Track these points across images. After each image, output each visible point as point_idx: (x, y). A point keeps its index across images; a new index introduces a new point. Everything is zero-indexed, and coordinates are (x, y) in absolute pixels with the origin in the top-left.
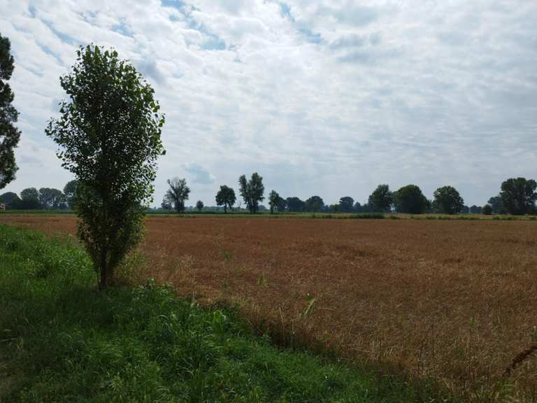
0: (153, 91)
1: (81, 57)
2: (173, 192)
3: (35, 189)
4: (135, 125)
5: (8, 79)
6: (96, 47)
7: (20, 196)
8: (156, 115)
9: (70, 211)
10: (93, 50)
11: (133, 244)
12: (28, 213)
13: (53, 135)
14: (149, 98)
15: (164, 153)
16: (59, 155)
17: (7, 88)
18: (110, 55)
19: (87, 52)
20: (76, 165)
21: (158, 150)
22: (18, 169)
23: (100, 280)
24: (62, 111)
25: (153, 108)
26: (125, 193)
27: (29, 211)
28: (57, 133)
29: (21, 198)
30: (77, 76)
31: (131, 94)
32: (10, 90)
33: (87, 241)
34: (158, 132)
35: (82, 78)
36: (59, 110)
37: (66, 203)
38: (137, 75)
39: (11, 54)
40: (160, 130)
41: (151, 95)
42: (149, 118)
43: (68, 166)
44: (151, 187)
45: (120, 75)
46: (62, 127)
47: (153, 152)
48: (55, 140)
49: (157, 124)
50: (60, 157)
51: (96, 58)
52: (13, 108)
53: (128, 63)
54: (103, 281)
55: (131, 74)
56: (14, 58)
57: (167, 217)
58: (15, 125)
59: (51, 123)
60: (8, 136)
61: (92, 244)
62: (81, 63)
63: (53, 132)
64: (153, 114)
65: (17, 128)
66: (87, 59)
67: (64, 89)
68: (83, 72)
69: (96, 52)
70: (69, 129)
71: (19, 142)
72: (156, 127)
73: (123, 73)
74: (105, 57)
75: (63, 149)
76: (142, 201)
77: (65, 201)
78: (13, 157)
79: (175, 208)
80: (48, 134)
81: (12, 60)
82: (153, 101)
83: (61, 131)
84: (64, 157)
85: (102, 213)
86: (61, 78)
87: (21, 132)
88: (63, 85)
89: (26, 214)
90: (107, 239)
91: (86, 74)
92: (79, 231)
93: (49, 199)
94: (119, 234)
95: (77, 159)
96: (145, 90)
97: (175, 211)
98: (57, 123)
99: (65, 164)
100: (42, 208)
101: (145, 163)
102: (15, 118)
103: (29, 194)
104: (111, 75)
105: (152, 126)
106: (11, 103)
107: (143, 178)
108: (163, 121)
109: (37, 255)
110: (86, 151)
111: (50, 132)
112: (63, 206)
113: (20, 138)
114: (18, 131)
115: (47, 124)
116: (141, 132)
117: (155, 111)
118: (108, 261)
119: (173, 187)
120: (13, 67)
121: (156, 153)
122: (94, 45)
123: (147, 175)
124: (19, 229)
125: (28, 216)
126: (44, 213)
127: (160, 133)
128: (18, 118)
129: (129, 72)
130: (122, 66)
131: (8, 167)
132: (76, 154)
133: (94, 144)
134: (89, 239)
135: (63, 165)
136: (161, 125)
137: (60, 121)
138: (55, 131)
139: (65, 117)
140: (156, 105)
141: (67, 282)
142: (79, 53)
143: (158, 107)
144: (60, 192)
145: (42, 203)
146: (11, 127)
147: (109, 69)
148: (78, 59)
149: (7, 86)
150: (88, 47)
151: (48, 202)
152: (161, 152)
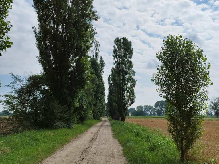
0: (202, 51)
1: (165, 42)
2: (213, 105)
3: (142, 106)
4: (193, 71)
5: (131, 58)
6: (171, 36)
7: (136, 110)
8: (205, 64)
9: (158, 116)
10: (170, 38)
11: (198, 137)
12: (140, 117)
13: (154, 81)
14: (200, 55)
15: (212, 84)
16: (157, 90)
17: (131, 62)
18: (178, 38)
19: (167, 39)
20: (165, 95)
21: (207, 82)
22: (136, 97)
23: (181, 156)
24: (158, 69)
25: (203, 60)
26: (191, 108)
27: (140, 116)
28: (156, 80)
29: (137, 110)
30: (164, 52)
31: (191, 55)
32: (132, 63)
33: (173, 134)
34: (207, 72)
35: (166, 52)
36: (157, 69)
37: (156, 112)
38: (193, 45)
39: (132, 48)
40: (208, 71)
41: (201, 53)
42: (202, 66)
43: (162, 95)
44: (206, 104)
45: (183, 47)
46: (158, 77)
47: (205, 84)
48: (155, 83)
49: (206, 68)
50: (158, 91)
51: (172, 41)
52: (133, 70)
53: (187, 40)
54: (183, 156)
55: (189, 45)
56: (133, 49)
57: (211, 120)
58: (134, 77)
59: (153, 76)
60: (132, 83)
61: (175, 135)
62: (165, 45)
63: (154, 79)
64: (203, 63)
65: (135, 79)
66: (167, 42)
67: (158, 59)
68: (166, 49)
69: (171, 38)
70: (161, 77)
71: (136, 85)
72: (206, 70)
73: (185, 45)
74: (176, 39)
75: (159, 87)
76: (201, 112)
77: (155, 111)
78: (134, 92)
79: (215, 115)
80: (152, 81)
81: (132, 50)
82: (203, 56)
83: (158, 79)
84: (159, 91)
85: (179, 119)
86: (156, 54)
87: (136, 80)
88: (157, 57)
89: (139, 118)
90: (183, 133)
91: (167, 50)
92: (169, 128)
93: (148, 111)
94: (189, 131)
95: (166, 91)
96: (198, 52)
97: (215, 116)
98: (156, 75)
99: (160, 94)
100: (145, 115)
101: (201, 91)
102: (134, 75)
103: (140, 108)
104: (179, 48)
105: (203, 70)
106: (132, 68)
107: (200, 99)
108: (209, 66)
109: (148, 139)
110: (169, 87)
111: (153, 80)
112: (154, 114)
113: (136, 83)
114: (135, 80)
115: (152, 76)
116: (197, 74)
117: (204, 61)
118: (184, 146)
119: (212, 102)
120: (133, 53)
121: (207, 85)
122: (170, 35)
123: (202, 97)
124: (138, 125)
125: (140, 119)
126: (146, 117)
127: (209, 73)
128: (135, 75)
129: (189, 44)
130: (184, 42)
131: (132, 96)
132: (165, 89)
133: (173, 83)
134: (174, 133)
135: (159, 95)
136: (208, 68)
137: (157, 74)
138: (155, 79)
139: (159, 72)
140: (205, 58)
141: (164, 155)
142: (164, 41)
143: (206, 59)
144: (152, 107)
145: (145, 113)
146: (133, 79)
147: (178, 45)
148: (163, 44)
149: (131, 61)
150: (168, 37)
151: (148, 112)
152: (210, 84)
